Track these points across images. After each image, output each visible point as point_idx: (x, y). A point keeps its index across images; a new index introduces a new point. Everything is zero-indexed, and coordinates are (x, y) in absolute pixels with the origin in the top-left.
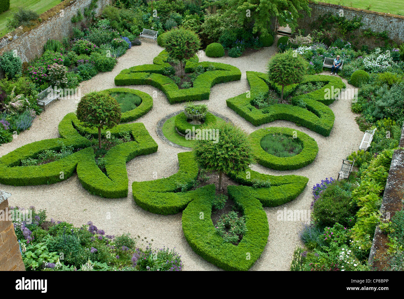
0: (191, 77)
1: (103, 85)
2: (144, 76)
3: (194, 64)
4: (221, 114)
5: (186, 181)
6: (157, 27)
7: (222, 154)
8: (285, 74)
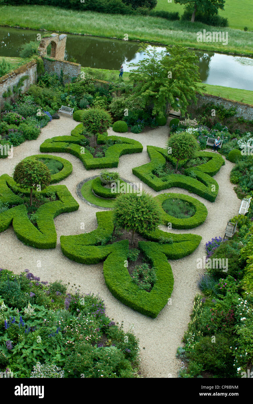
0: (103, 149)
1: (30, 151)
2: (64, 145)
3: (105, 137)
4: (128, 180)
5: (105, 236)
6: (73, 105)
7: (139, 217)
8: (182, 150)
